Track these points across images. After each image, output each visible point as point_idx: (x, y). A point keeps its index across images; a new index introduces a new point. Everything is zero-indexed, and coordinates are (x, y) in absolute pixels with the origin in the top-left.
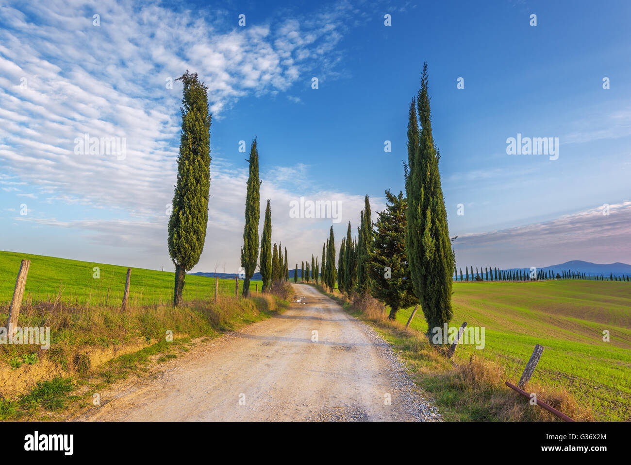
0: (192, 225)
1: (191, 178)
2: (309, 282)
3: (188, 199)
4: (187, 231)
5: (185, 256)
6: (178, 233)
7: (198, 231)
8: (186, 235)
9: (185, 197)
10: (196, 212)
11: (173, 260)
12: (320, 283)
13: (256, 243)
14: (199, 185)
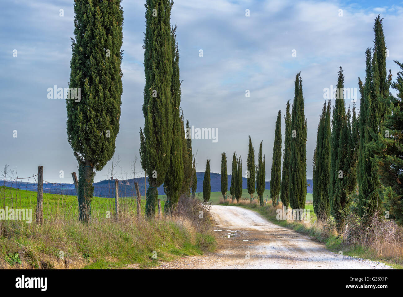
0: (104, 101)
1: (99, 26)
2: (241, 201)
3: (96, 59)
4: (97, 111)
5: (97, 148)
6: (85, 113)
7: (112, 109)
8: (97, 115)
9: (91, 57)
10: (109, 80)
11: (76, 155)
12: (268, 201)
13: (167, 121)
14: (110, 36)
